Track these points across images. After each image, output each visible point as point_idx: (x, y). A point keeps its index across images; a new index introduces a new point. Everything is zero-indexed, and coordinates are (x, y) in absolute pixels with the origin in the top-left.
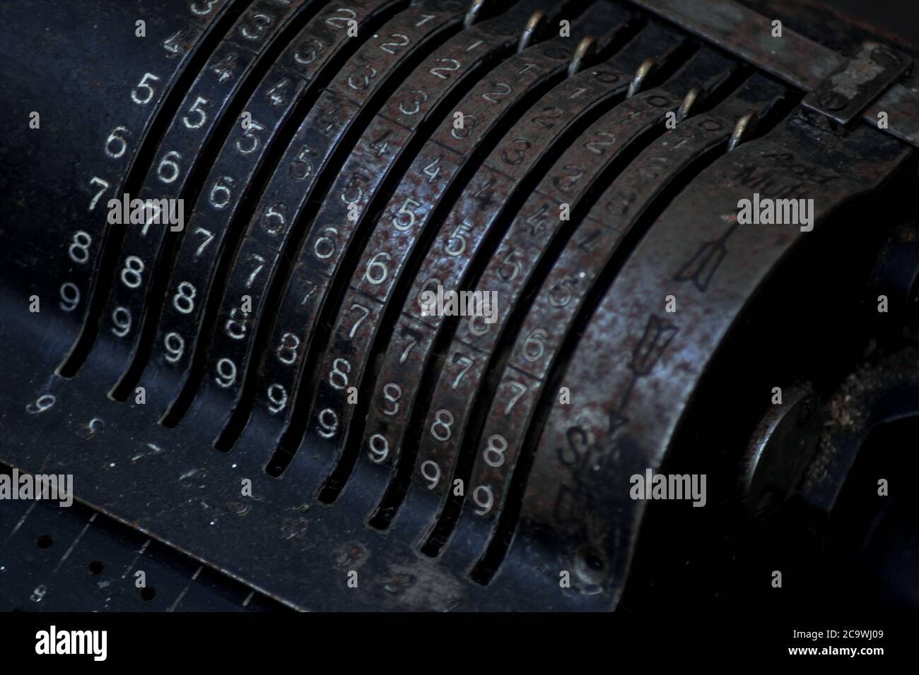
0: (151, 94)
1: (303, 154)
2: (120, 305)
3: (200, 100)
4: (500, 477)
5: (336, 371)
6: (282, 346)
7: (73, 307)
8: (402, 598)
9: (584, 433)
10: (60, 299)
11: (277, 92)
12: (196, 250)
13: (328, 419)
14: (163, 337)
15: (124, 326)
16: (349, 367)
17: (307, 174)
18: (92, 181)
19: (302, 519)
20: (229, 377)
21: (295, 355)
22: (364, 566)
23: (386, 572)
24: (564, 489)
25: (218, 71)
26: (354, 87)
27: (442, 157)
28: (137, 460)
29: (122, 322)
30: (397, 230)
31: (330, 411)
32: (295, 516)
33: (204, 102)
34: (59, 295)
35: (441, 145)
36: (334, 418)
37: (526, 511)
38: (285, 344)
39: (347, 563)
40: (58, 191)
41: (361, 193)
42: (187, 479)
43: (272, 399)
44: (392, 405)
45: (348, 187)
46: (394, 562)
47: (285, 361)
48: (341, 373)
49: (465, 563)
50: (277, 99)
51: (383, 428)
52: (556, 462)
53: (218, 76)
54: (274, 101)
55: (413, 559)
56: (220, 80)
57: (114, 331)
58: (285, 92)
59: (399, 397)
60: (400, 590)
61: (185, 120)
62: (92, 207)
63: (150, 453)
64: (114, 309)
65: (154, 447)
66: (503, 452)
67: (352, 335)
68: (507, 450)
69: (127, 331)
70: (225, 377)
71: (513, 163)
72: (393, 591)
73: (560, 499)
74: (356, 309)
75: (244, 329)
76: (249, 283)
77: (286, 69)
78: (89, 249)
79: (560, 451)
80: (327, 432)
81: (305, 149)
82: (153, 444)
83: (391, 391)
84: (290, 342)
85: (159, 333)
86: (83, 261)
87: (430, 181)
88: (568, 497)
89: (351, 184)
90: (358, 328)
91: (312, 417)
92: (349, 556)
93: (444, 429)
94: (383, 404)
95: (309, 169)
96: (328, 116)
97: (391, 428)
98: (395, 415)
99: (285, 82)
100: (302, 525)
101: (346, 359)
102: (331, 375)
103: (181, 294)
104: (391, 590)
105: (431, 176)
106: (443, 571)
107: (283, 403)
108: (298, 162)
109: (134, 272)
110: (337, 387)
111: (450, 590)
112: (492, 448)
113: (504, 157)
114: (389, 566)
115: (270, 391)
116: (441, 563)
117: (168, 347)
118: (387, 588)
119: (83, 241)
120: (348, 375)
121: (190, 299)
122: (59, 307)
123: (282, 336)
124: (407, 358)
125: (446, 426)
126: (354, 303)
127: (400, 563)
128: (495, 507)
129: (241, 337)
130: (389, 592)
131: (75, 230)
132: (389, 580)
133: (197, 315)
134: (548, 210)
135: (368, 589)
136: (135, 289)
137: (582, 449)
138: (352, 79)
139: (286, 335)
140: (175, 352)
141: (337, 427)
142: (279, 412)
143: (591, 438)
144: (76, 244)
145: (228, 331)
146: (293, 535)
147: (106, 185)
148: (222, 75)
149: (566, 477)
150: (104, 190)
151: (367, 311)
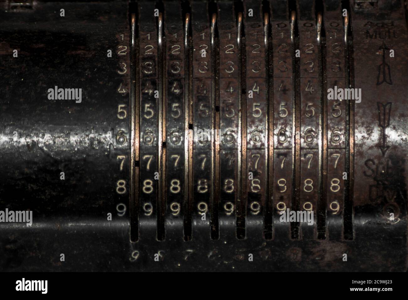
0: (126, 113)
1: (201, 107)
2: (146, 202)
3: (147, 105)
4: (341, 195)
5: (254, 185)
6: (226, 186)
7: (124, 213)
8: (326, 259)
9: (372, 161)
10: (117, 212)
11: (175, 88)
12: (174, 165)
13: (255, 206)
14: (169, 207)
15: (150, 211)
16: (259, 181)
17: (207, 114)
18: (118, 158)
19: (266, 249)
20: (205, 210)
21: (233, 187)
22: (302, 255)
23: (312, 253)
24: (371, 186)
25: (146, 91)
26: (203, 72)
27: (256, 82)
28: (187, 259)
29: (148, 209)
30: (257, 118)
31: (255, 203)
32: (262, 249)
33: (149, 105)
34: (117, 211)
35: (252, 78)
36: (258, 205)
37: (356, 203)
38: (227, 185)
39: (295, 257)
40: (104, 169)
41: (233, 111)
42: (211, 256)
43: (227, 210)
44: (283, 188)
45: (227, 111)
46: (312, 248)
47: (229, 192)
48: (256, 185)
49: (339, 235)
50: (177, 91)
51: (282, 199)
52: (364, 177)
53: (148, 93)
54: (176, 92)
55: (318, 244)
56: (150, 94)
57: (146, 214)
58: (178, 87)
59: (285, 183)
60: (323, 258)
61: (145, 116)
62: (121, 168)
63: (190, 254)
64: (143, 205)
65: (189, 251)
66: (339, 184)
67: (256, 167)
68: (340, 183)
69: (152, 211)
70: (202, 210)
71: (285, 71)
72: (320, 259)
73: (370, 192)
74: (254, 156)
75: (206, 187)
76: (203, 168)
77: (173, 78)
78: (126, 186)
79: (364, 172)
80: (255, 212)
81: (200, 105)
82: (188, 250)
83: (281, 182)
84: (229, 182)
85: (167, 206)
86: (124, 192)
87: (258, 93)
88: (374, 189)
89: (227, 109)
90: (258, 164)
91: (247, 208)
92: (294, 254)
93: (310, 187)
94: (279, 188)
95: (207, 111)
96: (201, 87)
97: (285, 197)
98: (286, 191)
99: (175, 83)
100: (267, 252)
101: (256, 178)
102: (252, 187)
103: (173, 185)
104: (319, 259)
105: (257, 91)
106: (333, 242)
107: (232, 209)
108: (201, 111)
109: (148, 186)
110: (256, 191)
111: (341, 248)
112: (333, 185)
113: (280, 71)
114: (312, 250)
115: (225, 207)
116: (330, 240)
117: (172, 210)
118: (317, 259)
119: (121, 184)
120: (259, 184)
121: (178, 186)
122: (118, 216)
123: (225, 182)
124: (284, 166)
125: (310, 185)
126: (252, 154)
127: (315, 247)
128: (341, 208)
129: (206, 190)
130: (319, 260)
131: (116, 181)
132: (315, 256)
133: (183, 191)
134: (311, 82)
135: (310, 262)
136: (151, 194)
137: (374, 167)
138: (200, 70)
139: (227, 181)
140: (177, 210)
141: (260, 208)
142: (232, 213)
143: (376, 161)
144: (119, 186)
145: (199, 191)
146: (267, 257)
147: (124, 157)
148: (149, 92)
149: (371, 181)
150: (124, 159)
151: (259, 155)
